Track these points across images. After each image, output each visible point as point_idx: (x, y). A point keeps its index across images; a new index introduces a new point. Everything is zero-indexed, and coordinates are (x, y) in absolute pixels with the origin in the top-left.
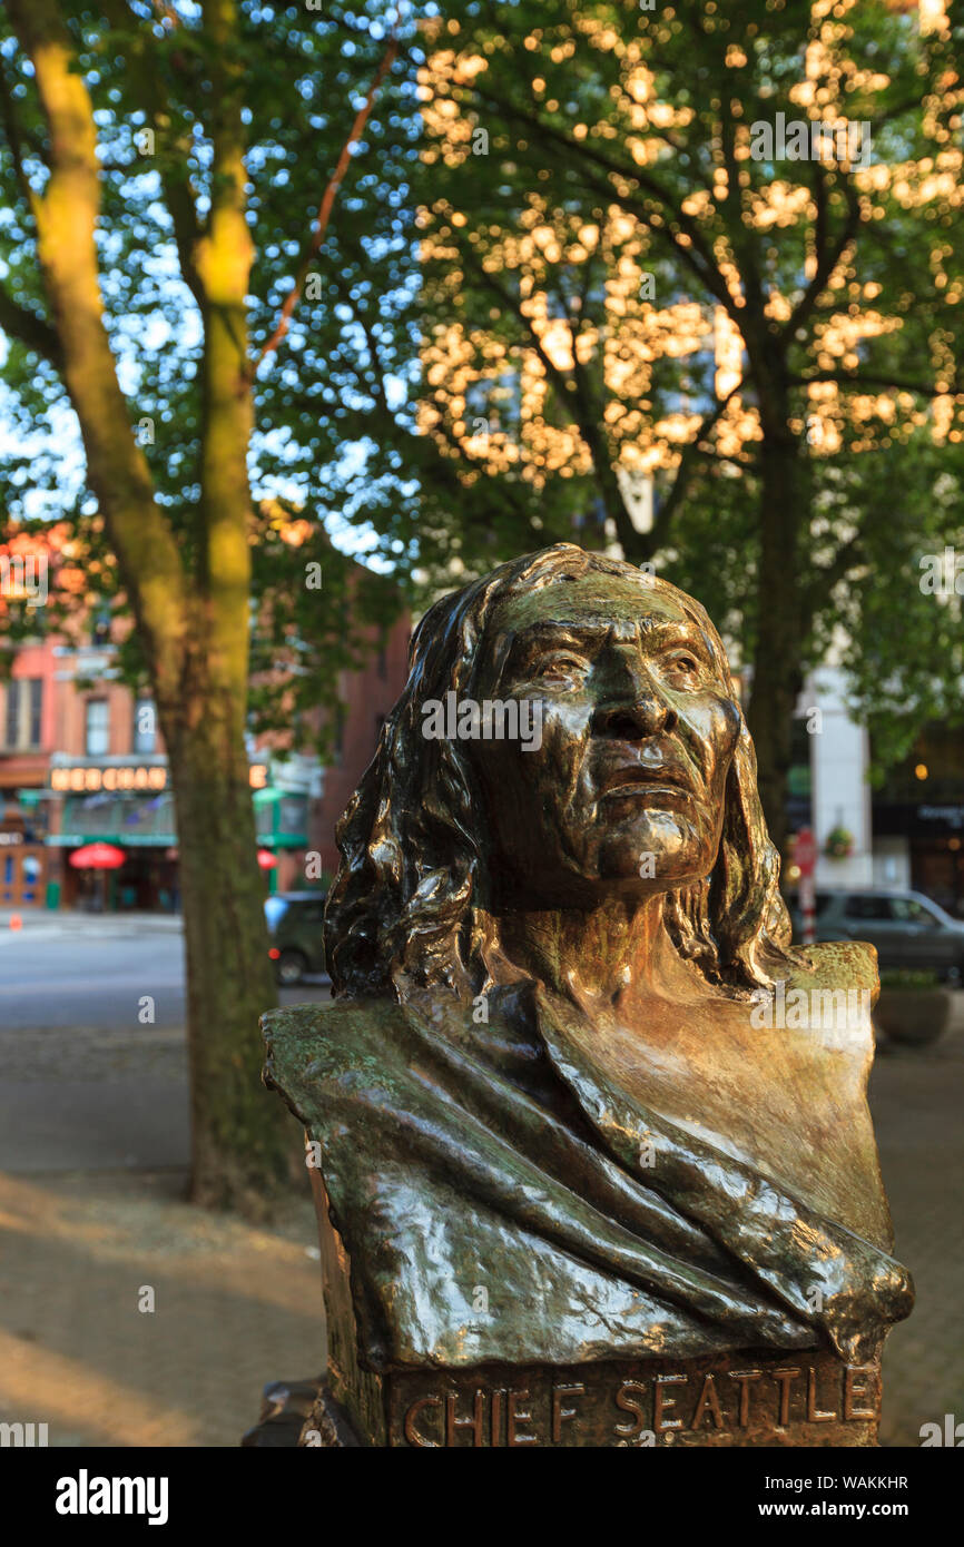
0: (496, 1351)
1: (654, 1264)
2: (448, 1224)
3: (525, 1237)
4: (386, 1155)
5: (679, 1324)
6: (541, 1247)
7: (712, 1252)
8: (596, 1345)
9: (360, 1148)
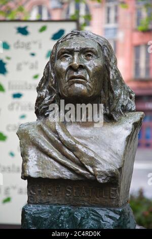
0: (41, 176)
1: (68, 163)
2: (38, 156)
3: (49, 159)
4: (30, 144)
5: (73, 175)
6: (52, 160)
7: (79, 162)
8: (57, 176)
9: (27, 144)
